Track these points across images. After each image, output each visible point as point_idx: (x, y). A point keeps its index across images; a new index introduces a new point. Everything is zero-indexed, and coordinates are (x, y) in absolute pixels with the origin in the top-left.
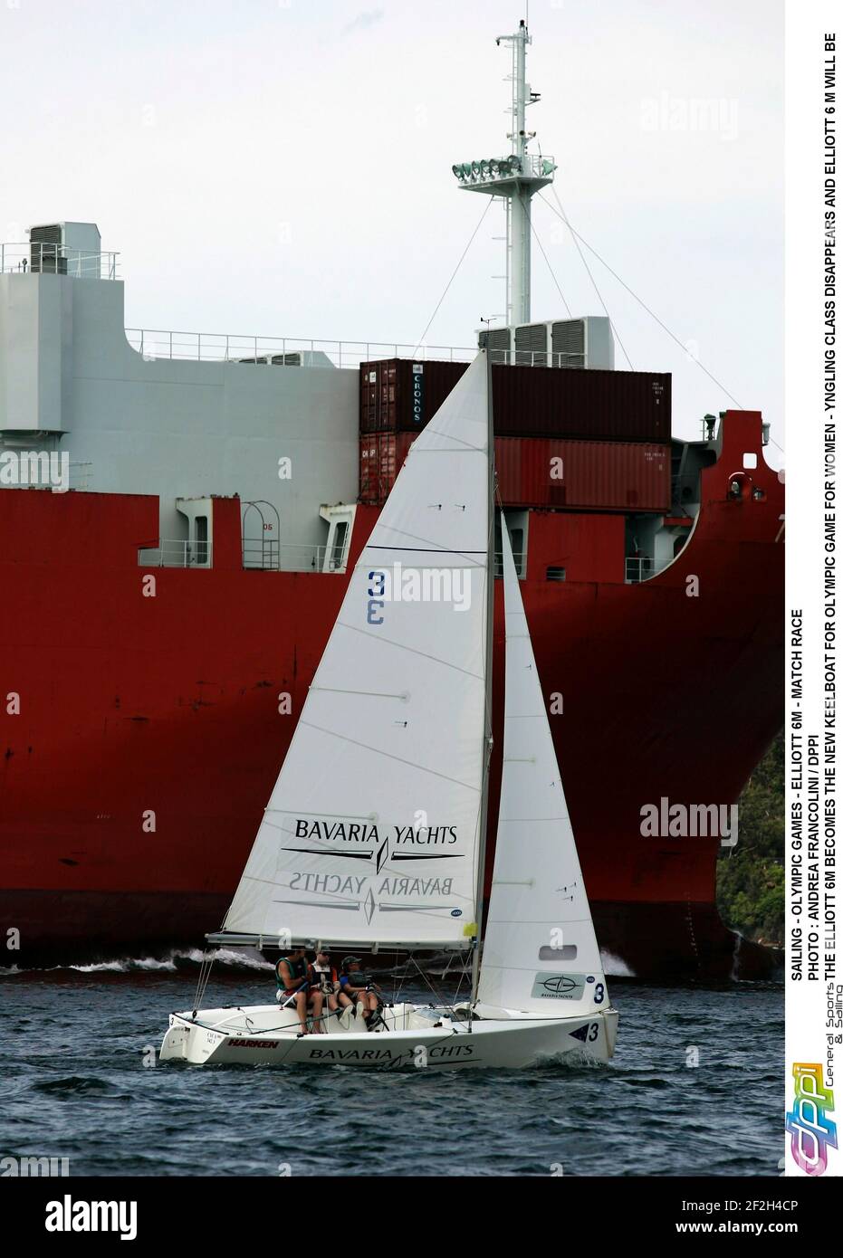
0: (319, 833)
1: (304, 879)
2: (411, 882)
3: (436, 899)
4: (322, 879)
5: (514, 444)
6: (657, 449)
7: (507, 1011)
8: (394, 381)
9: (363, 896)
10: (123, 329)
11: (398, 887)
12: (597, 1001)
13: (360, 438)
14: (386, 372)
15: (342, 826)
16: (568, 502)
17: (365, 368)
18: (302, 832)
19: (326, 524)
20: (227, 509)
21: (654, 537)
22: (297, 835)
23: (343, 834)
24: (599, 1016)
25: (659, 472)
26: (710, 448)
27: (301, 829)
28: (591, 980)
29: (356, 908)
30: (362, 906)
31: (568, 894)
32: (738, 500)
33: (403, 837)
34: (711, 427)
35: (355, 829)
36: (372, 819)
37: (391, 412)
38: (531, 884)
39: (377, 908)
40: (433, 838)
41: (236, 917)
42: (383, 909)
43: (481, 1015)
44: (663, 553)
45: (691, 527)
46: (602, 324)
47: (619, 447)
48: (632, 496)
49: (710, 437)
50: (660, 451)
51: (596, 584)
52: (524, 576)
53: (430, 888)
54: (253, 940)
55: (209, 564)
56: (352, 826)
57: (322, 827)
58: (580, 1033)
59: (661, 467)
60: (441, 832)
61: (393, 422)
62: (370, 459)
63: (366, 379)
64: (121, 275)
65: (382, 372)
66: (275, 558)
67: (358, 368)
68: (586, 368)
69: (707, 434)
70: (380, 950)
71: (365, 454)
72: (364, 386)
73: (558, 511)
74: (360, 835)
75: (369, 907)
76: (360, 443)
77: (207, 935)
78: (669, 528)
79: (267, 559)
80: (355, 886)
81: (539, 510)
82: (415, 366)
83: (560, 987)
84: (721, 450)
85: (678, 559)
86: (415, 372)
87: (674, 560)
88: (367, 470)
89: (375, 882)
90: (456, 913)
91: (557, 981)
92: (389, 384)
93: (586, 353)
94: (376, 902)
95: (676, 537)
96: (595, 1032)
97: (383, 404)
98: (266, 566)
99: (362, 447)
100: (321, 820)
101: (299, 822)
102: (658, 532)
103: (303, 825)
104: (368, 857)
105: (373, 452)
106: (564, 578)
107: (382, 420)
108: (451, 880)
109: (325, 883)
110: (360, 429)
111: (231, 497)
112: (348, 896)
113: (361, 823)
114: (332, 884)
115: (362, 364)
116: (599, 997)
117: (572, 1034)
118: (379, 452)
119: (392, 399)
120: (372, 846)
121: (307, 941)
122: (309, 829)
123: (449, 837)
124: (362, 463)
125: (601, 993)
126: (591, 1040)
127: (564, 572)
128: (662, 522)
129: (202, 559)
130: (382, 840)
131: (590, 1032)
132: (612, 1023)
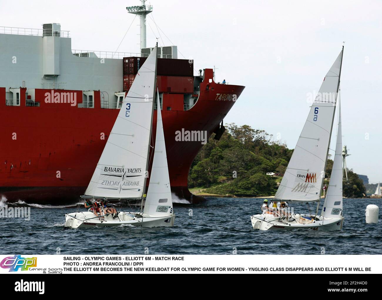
0: (110, 170)
1: (105, 182)
2: (130, 183)
3: (135, 187)
4: (109, 182)
5: (160, 77)
6: (190, 78)
7: (150, 215)
8: (133, 62)
9: (119, 186)
10: (71, 50)
11: (127, 184)
12: (171, 213)
13: (123, 76)
14: (131, 60)
15: (115, 168)
16: (171, 91)
17: (125, 59)
18: (106, 170)
19: (117, 97)
20: (97, 93)
21: (189, 100)
22: (105, 171)
23: (116, 171)
24: (171, 216)
25: (191, 84)
26: (201, 78)
27: (106, 169)
28: (170, 207)
29: (117, 189)
30: (118, 188)
31: (167, 186)
32: (208, 90)
33: (129, 171)
34: (201, 73)
35: (119, 169)
36: (123, 167)
37: (132, 69)
38: (158, 183)
39: (122, 189)
40: (136, 171)
41: (88, 191)
42: (123, 190)
43: (144, 216)
44: (191, 104)
45: (198, 97)
46: (175, 47)
47: (182, 78)
48: (185, 89)
49: (201, 75)
50: (191, 79)
51: (178, 111)
52: (162, 109)
53: (134, 184)
54: (91, 197)
55: (93, 107)
56: (118, 168)
57: (111, 169)
58: (167, 221)
59: (191, 82)
60: (138, 170)
61: (133, 72)
62: (126, 81)
63: (125, 61)
64: (70, 36)
65: (130, 60)
66: (107, 106)
67: (123, 59)
68: (172, 58)
69: (200, 74)
70: (121, 199)
71: (125, 80)
72: (124, 63)
73: (169, 93)
74: (120, 171)
75: (120, 189)
76: (123, 77)
77: (81, 196)
78: (193, 97)
79: (105, 106)
80: (117, 184)
81: (165, 93)
82: (138, 58)
83: (162, 209)
84: (204, 78)
85: (195, 105)
86: (138, 60)
87: (194, 105)
88: (125, 84)
89: (122, 183)
90: (139, 190)
91: (162, 208)
92: (132, 63)
93: (172, 55)
94: (122, 188)
95: (194, 99)
96: (170, 220)
97: (131, 67)
98: (105, 107)
99: (124, 78)
100: (111, 167)
101: (105, 167)
102: (190, 98)
103: (106, 168)
104: (121, 176)
105: (127, 79)
106: (171, 109)
107: (130, 72)
108: (139, 182)
109: (110, 183)
110: (123, 73)
111: (98, 91)
112: (116, 186)
113: (120, 168)
114: (112, 183)
115: (124, 58)
116: (171, 212)
117: (165, 221)
118: (129, 79)
119: (133, 66)
120: (122, 174)
121: (104, 198)
122: (108, 169)
123: (139, 171)
124: (124, 82)
125: (172, 211)
126: (169, 222)
127: (171, 108)
128: (191, 96)
129: (92, 106)
130: (124, 172)
131: (169, 221)
132: (174, 218)
